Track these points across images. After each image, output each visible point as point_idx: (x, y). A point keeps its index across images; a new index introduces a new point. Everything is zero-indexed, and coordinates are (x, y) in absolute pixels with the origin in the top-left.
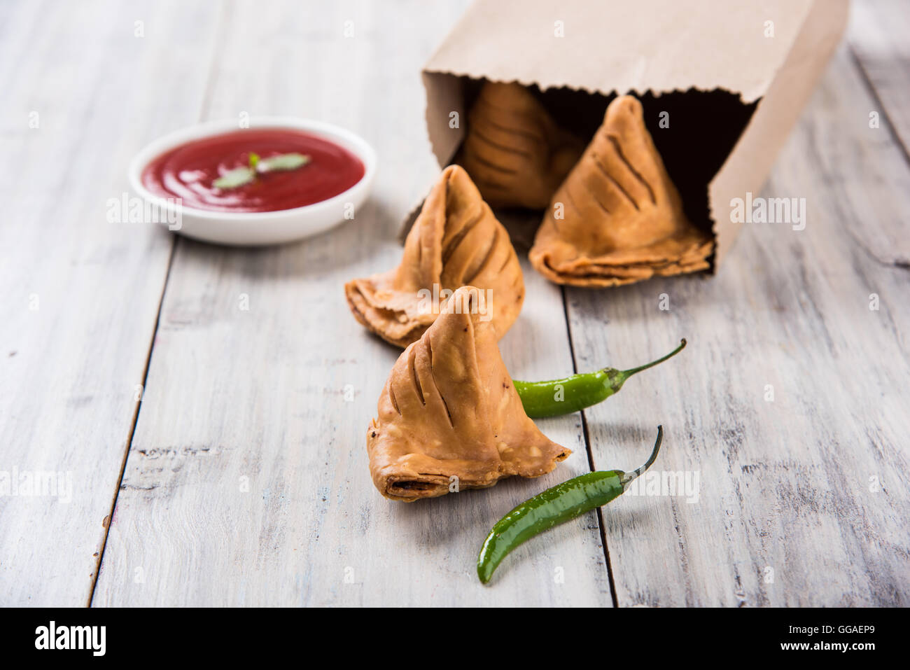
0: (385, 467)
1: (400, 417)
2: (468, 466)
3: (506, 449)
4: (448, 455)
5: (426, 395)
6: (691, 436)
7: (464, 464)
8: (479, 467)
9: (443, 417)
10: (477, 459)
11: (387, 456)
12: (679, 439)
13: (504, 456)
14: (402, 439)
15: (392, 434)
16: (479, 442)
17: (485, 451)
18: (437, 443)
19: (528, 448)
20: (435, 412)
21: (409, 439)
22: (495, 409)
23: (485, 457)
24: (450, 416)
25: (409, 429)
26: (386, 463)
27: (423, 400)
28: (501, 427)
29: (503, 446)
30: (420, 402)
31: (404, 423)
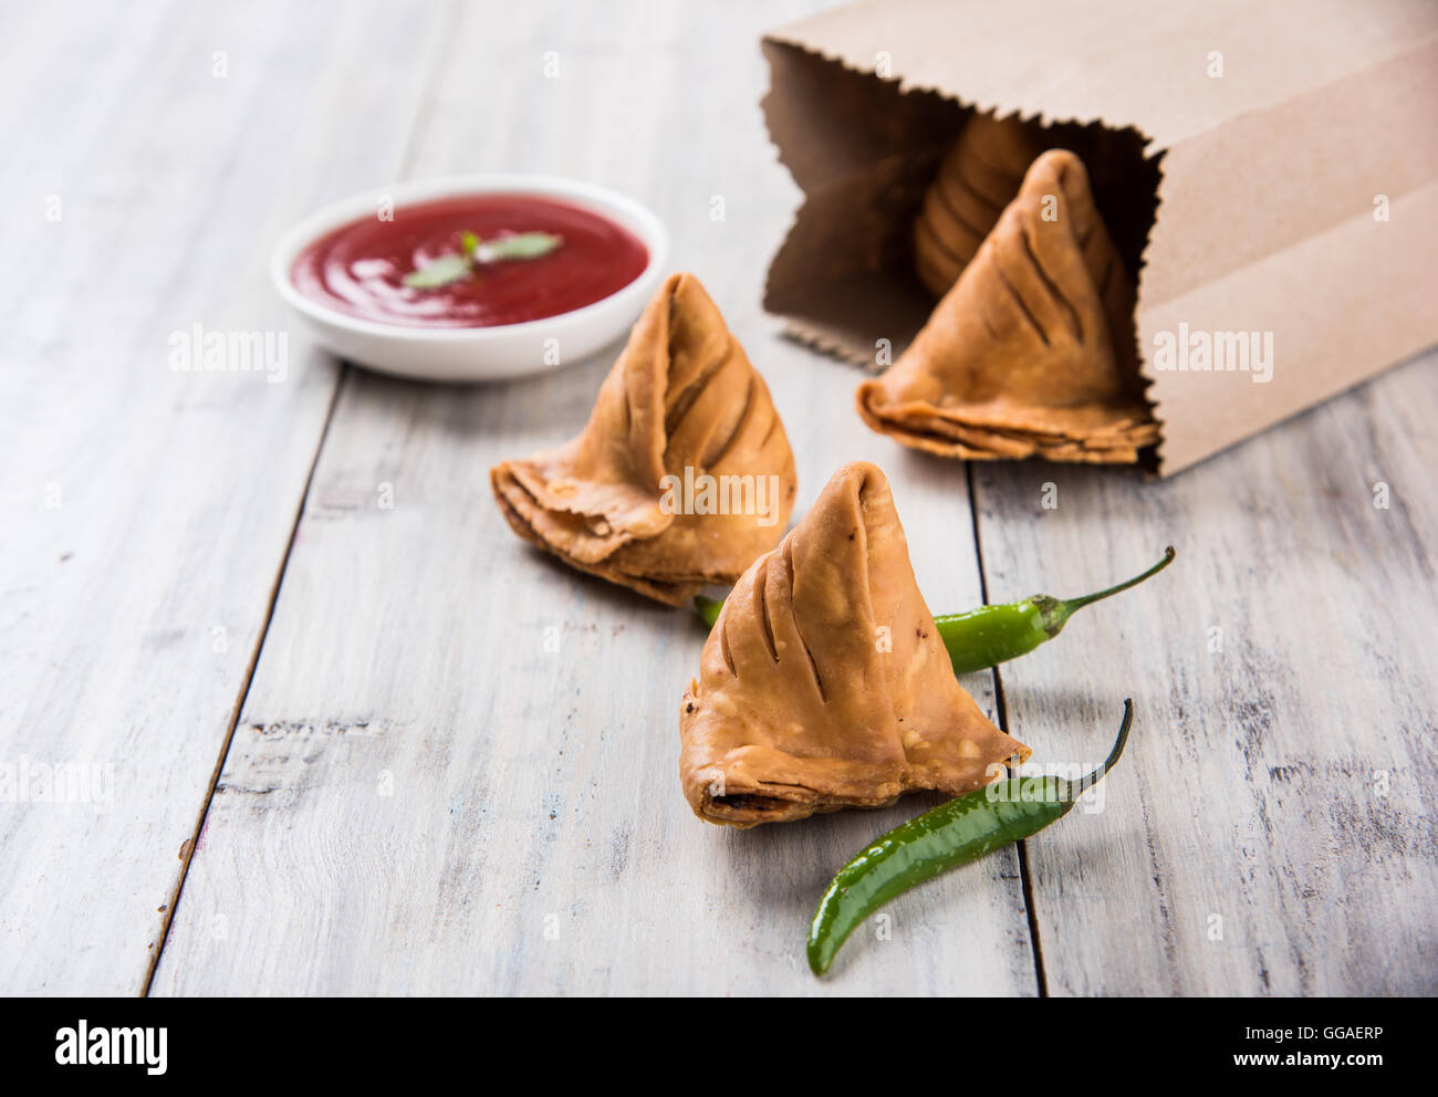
0: (703, 767)
1: (736, 682)
2: (848, 772)
3: (919, 743)
4: (814, 750)
5: (780, 645)
6: (1181, 714)
7: (842, 766)
8: (868, 772)
9: (808, 684)
10: (866, 758)
11: (707, 749)
12: (1160, 717)
13: (912, 754)
14: (737, 718)
15: (719, 710)
16: (870, 731)
17: (880, 745)
18: (797, 728)
19: (957, 743)
20: (794, 676)
21: (747, 720)
22: (902, 673)
23: (878, 755)
24: (819, 683)
25: (749, 702)
26: (705, 761)
27: (775, 653)
28: (910, 706)
29: (913, 738)
30: (770, 657)
31: (740, 691)
